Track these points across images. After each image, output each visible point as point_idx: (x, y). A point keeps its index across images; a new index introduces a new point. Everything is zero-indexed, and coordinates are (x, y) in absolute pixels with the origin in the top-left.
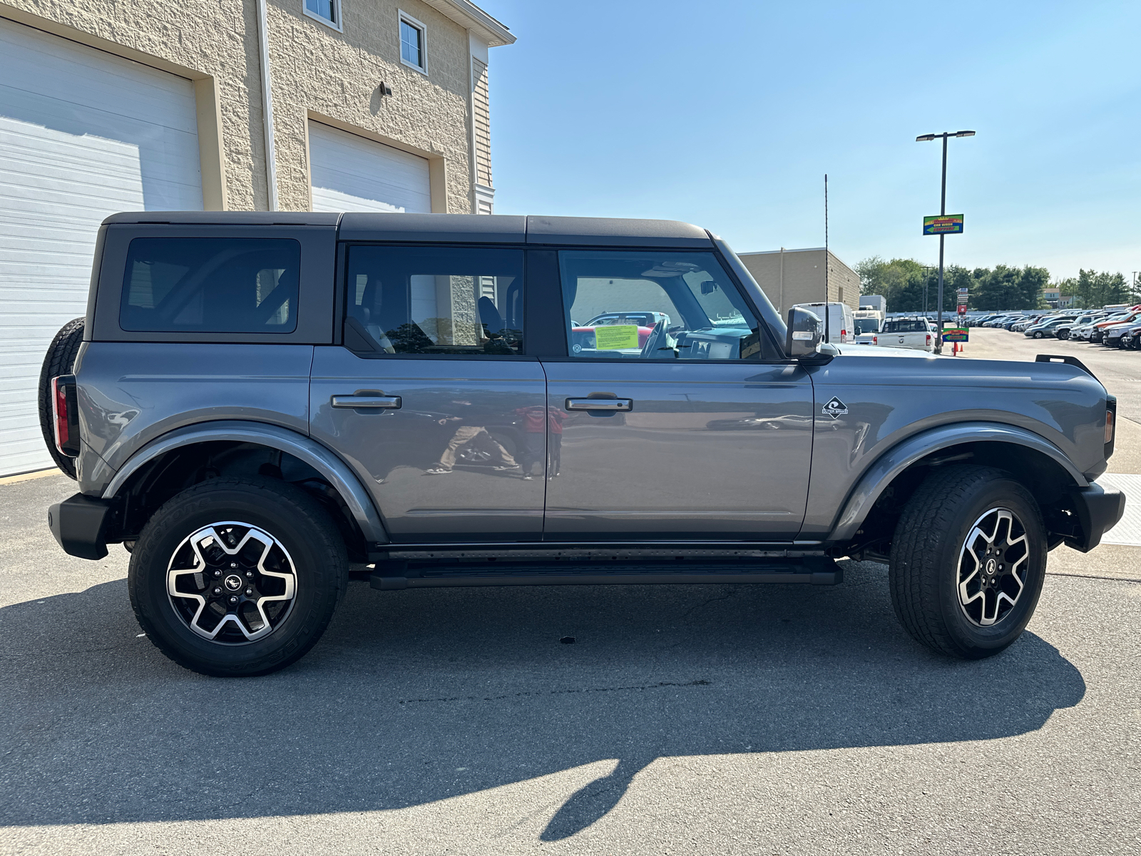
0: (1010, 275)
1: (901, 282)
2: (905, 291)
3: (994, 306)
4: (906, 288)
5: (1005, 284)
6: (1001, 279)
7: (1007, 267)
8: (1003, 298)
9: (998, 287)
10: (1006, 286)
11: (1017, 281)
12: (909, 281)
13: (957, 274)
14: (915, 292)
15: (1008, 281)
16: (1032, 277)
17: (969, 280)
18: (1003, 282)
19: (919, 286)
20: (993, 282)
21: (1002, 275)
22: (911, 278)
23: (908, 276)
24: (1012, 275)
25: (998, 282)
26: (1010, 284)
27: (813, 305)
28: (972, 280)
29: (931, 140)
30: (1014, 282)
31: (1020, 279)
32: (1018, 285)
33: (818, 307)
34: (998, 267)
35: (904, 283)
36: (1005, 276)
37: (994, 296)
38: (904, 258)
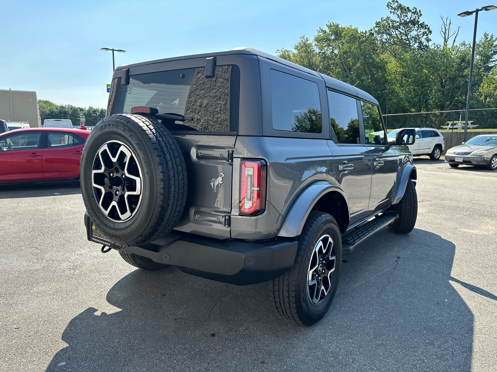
0: (95, 111)
1: (46, 111)
2: (48, 115)
3: (89, 124)
4: (48, 113)
5: (93, 115)
6: (92, 113)
7: (93, 108)
8: (93, 121)
9: (90, 116)
10: (94, 115)
11: (98, 114)
12: (50, 110)
13: (72, 109)
14: (54, 116)
15: (94, 114)
16: (104, 113)
17: (78, 112)
18: (92, 114)
19: (55, 113)
20: (88, 114)
21: (92, 111)
22: (51, 109)
23: (49, 108)
24: (96, 111)
25: (90, 114)
26: (95, 115)
27: (55, 120)
28: (79, 112)
29: (107, 50)
30: (97, 114)
31: (99, 113)
32: (99, 115)
33: (59, 121)
34: (90, 107)
35: (47, 111)
36: (93, 112)
37: (89, 120)
38: (45, 100)
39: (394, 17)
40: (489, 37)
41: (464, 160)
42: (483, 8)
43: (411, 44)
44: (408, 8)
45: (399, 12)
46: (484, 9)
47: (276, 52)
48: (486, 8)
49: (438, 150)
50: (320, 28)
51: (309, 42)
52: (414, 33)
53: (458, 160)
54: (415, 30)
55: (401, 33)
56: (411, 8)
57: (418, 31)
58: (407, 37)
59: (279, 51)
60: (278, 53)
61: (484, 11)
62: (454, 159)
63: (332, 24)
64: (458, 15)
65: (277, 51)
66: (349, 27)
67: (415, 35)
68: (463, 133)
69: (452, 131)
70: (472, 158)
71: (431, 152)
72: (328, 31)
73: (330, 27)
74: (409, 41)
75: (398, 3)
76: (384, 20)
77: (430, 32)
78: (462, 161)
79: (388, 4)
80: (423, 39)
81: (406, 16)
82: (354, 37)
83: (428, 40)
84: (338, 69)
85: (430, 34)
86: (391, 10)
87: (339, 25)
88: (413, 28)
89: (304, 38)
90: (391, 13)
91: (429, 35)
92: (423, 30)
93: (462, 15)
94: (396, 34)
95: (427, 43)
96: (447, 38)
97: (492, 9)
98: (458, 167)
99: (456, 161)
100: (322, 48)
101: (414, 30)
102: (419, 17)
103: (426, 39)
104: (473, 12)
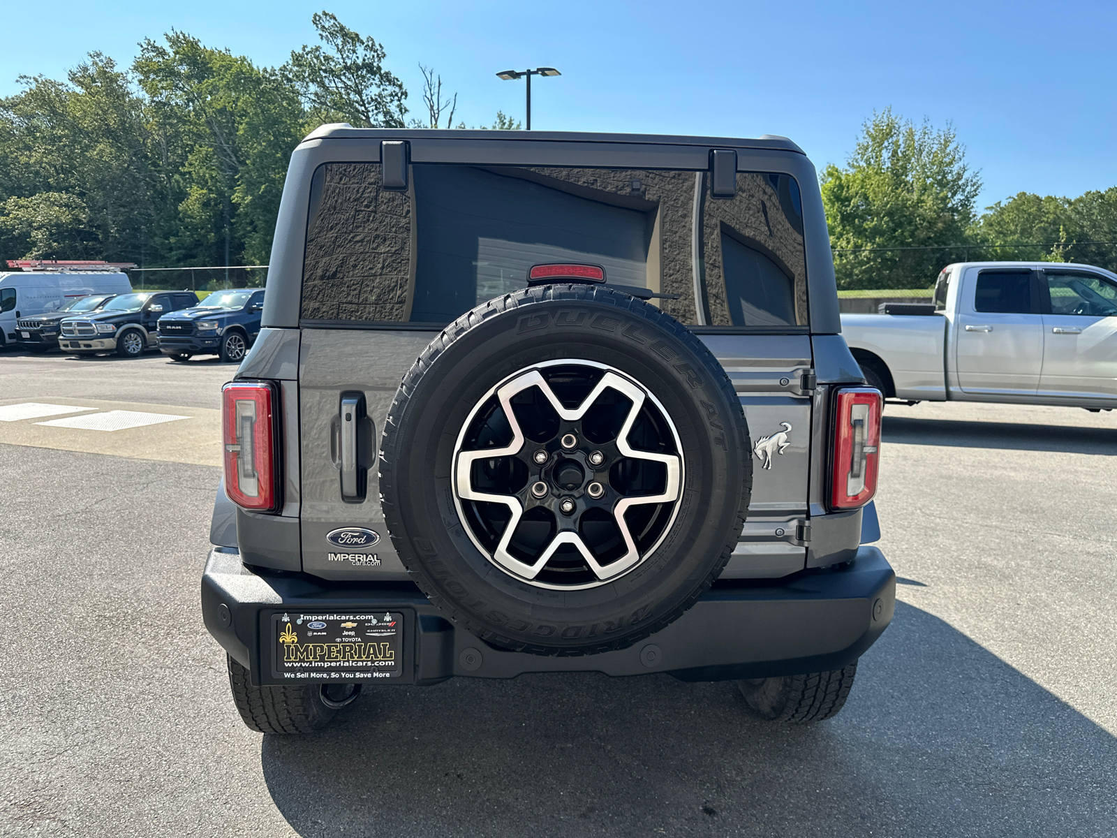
39: (329, 49)
40: (507, 121)
42: (538, 70)
43: (369, 113)
44: (357, 35)
45: (339, 41)
47: (17, 81)
48: (543, 72)
50: (146, 39)
51: (116, 70)
52: (373, 91)
54: (376, 84)
55: (347, 87)
56: (363, 37)
57: (382, 87)
58: (361, 97)
59: (25, 80)
60: (25, 85)
61: (539, 76)
63: (181, 37)
64: (497, 74)
65: (21, 77)
66: (224, 52)
67: (375, 95)
72: (171, 52)
73: (174, 42)
74: (364, 105)
75: (336, 20)
76: (309, 52)
77: (405, 94)
79: (315, 18)
80: (393, 108)
81: (354, 51)
82: (245, 78)
83: (403, 110)
84: (206, 148)
85: (405, 98)
86: (321, 32)
87: (199, 44)
88: (371, 81)
89: (102, 58)
90: (322, 38)
91: (403, 101)
92: (390, 89)
94: (337, 88)
95: (400, 116)
96: (436, 112)
100: (154, 91)
101: (372, 84)
102: (380, 59)
103: (398, 106)
104: (524, 74)
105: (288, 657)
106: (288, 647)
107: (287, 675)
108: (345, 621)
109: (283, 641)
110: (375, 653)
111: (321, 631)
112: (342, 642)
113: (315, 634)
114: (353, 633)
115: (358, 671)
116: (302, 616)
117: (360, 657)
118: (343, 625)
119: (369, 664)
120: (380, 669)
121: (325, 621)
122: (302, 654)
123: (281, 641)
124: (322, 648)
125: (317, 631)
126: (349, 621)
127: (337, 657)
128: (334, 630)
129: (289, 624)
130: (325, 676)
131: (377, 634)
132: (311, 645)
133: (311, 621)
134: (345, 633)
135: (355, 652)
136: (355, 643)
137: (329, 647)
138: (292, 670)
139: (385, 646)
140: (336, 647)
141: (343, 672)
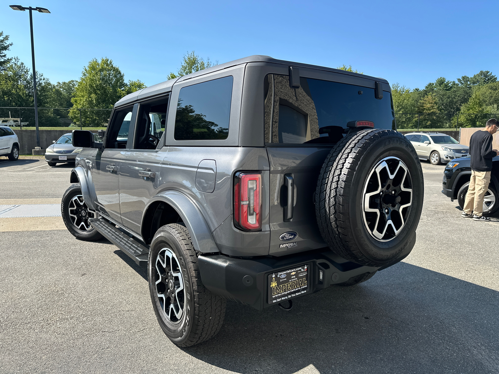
41: (68, 158)
42: (37, 8)
46: (38, 10)
48: (40, 10)
49: (15, 149)
53: (62, 158)
61: (38, 12)
62: (58, 158)
64: (10, 6)
68: (34, 131)
69: (21, 129)
70: (71, 156)
71: (10, 153)
78: (66, 159)
93: (15, 7)
97: (45, 12)
98: (56, 165)
99: (59, 159)
104: (27, 8)
105: (274, 293)
106: (274, 288)
107: (274, 301)
108: (292, 272)
109: (272, 286)
110: (301, 284)
111: (284, 278)
112: (291, 281)
113: (283, 280)
114: (294, 277)
115: (297, 293)
116: (279, 273)
117: (297, 286)
118: (291, 274)
119: (300, 288)
120: (303, 290)
121: (285, 274)
122: (278, 290)
123: (271, 286)
124: (285, 285)
125: (283, 279)
126: (293, 272)
127: (290, 289)
128: (289, 276)
129: (274, 278)
130: (286, 298)
131: (302, 275)
132: (281, 285)
133: (282, 274)
134: (292, 277)
135: (295, 285)
136: (295, 281)
137: (287, 285)
138: (276, 298)
139: (304, 279)
140: (289, 284)
141: (292, 294)
